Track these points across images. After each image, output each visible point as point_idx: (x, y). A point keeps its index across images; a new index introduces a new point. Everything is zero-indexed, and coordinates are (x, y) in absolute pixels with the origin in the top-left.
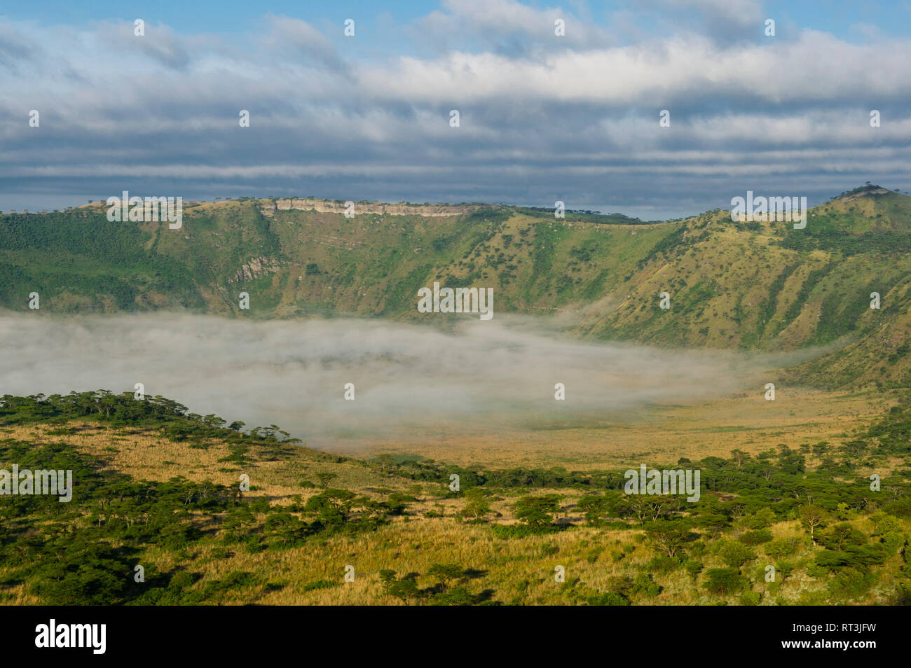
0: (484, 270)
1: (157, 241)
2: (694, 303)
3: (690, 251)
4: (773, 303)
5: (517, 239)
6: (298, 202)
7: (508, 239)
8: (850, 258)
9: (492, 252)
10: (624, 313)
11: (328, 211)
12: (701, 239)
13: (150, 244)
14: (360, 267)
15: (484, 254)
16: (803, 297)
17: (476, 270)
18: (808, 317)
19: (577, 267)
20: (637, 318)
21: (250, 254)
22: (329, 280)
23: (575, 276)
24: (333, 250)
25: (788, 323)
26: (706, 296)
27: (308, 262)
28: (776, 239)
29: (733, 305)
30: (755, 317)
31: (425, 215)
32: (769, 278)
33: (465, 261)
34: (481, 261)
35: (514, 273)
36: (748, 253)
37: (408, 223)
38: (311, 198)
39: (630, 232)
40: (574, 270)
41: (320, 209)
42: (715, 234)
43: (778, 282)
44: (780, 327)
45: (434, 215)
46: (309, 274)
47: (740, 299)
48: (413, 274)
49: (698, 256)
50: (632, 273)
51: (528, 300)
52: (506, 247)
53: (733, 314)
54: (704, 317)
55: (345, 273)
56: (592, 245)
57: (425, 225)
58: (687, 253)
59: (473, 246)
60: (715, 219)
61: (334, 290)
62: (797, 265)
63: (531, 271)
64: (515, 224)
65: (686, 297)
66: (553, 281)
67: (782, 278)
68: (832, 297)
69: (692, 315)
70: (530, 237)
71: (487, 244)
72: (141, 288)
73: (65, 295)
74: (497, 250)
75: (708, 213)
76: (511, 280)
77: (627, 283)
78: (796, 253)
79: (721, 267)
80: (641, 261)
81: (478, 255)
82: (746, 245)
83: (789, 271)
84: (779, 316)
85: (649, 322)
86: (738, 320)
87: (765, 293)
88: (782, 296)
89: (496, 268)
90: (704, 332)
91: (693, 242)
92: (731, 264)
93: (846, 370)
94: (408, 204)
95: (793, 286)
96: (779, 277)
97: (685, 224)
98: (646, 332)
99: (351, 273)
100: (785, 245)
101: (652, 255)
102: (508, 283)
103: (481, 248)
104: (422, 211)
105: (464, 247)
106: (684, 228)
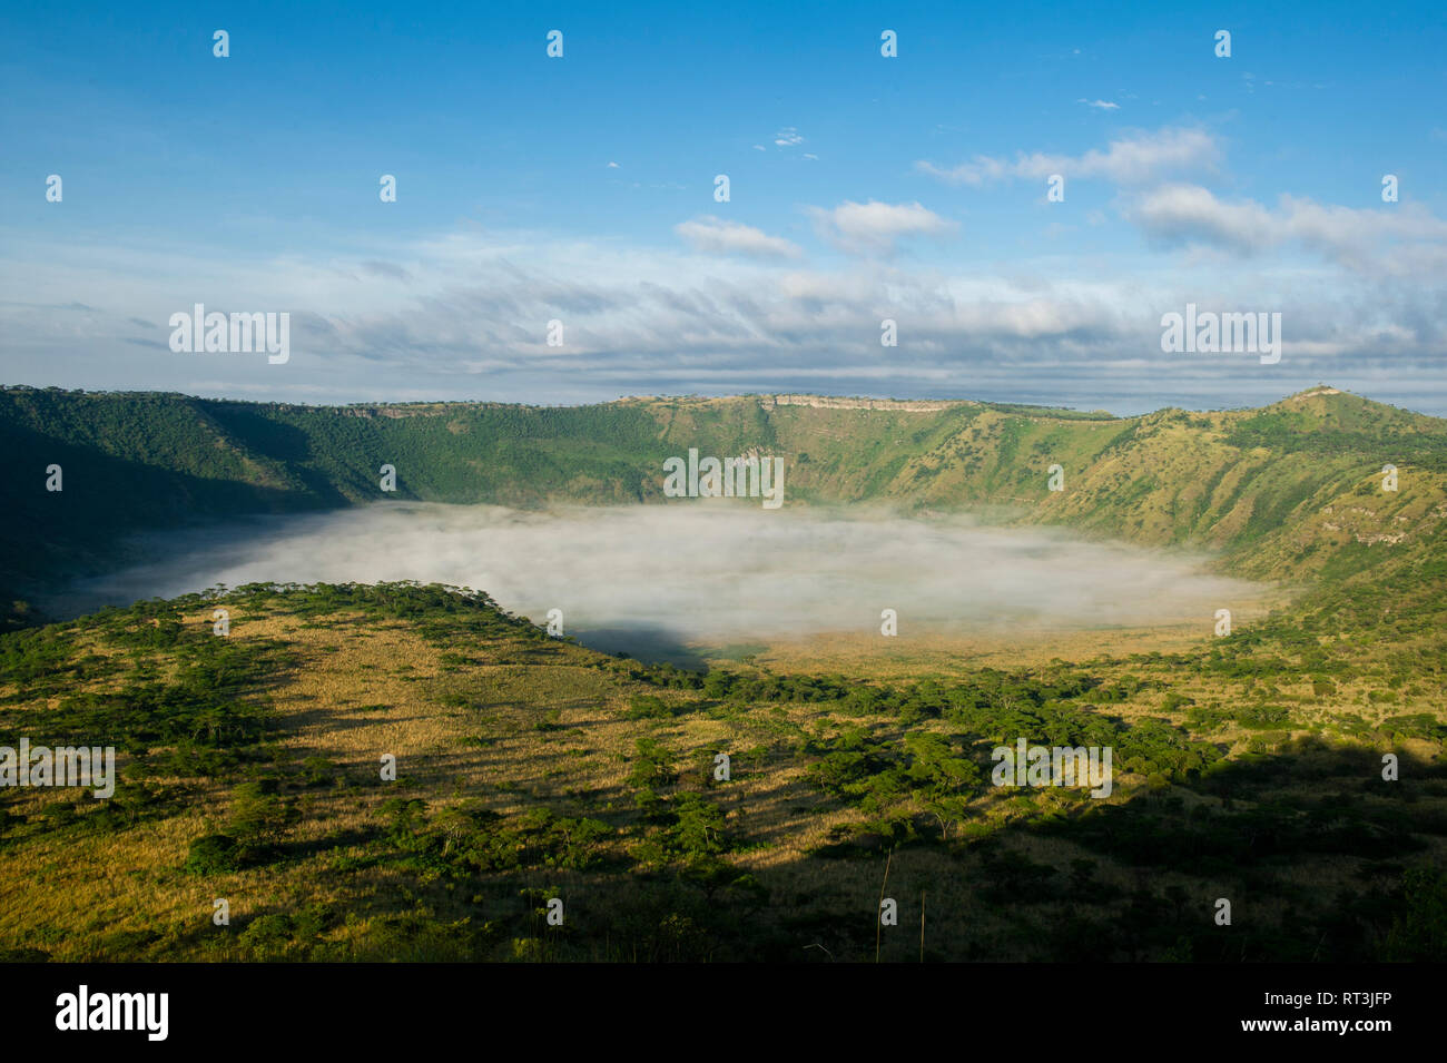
0: (952, 461)
1: (669, 431)
2: (1135, 496)
3: (1138, 446)
4: (1209, 498)
5: (985, 433)
6: (796, 397)
7: (977, 433)
8: (1289, 456)
9: (962, 445)
10: (1071, 504)
11: (822, 406)
12: (1150, 434)
13: (662, 435)
14: (845, 456)
15: (954, 447)
16: (1237, 492)
17: (945, 461)
18: (1241, 512)
19: (1038, 460)
20: (1081, 509)
21: (748, 444)
22: (817, 468)
23: (1035, 468)
24: (823, 441)
25: (1221, 517)
26: (1148, 489)
27: (800, 451)
28: (1220, 436)
29: (1169, 498)
30: (1189, 511)
31: (908, 410)
32: (1207, 474)
33: (937, 452)
34: (951, 452)
35: (979, 464)
36: (1191, 449)
37: (892, 418)
38: (808, 395)
39: (1089, 428)
40: (1034, 462)
41: (815, 404)
42: (1163, 431)
43: (1215, 477)
44: (1213, 521)
45: (917, 410)
46: (800, 462)
47: (1177, 494)
48: (891, 464)
49: (1144, 451)
50: (1086, 467)
51: (990, 489)
52: (974, 441)
53: (1167, 508)
54: (1140, 510)
55: (831, 461)
56: (1054, 440)
57: (908, 420)
58: (1135, 448)
59: (946, 438)
60: (1166, 416)
61: (821, 477)
62: (1237, 461)
63: (995, 463)
64: (985, 419)
65: (1129, 490)
66: (1015, 473)
67: (1221, 474)
68: (1265, 493)
69: (1130, 507)
70: (998, 432)
71: (958, 437)
72: (648, 473)
73: (582, 478)
74: (966, 443)
75: (1163, 410)
76: (975, 470)
77: (1081, 475)
78: (1238, 450)
79: (1164, 462)
80: (1096, 455)
81: (949, 447)
82: (1191, 442)
83: (1228, 467)
84: (1212, 511)
85: (1090, 514)
86: (1173, 514)
87: (1202, 488)
88: (1217, 492)
89: (963, 459)
90: (1139, 524)
91: (1144, 437)
92: (1173, 460)
93: (1257, 567)
94: (894, 400)
95: (1230, 481)
96: (1217, 473)
97: (1140, 421)
98: (1087, 523)
99: (837, 462)
100: (1230, 442)
101: (1106, 450)
102: (972, 473)
103: (953, 441)
104: (905, 407)
105: (939, 440)
106: (1139, 425)
